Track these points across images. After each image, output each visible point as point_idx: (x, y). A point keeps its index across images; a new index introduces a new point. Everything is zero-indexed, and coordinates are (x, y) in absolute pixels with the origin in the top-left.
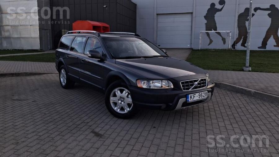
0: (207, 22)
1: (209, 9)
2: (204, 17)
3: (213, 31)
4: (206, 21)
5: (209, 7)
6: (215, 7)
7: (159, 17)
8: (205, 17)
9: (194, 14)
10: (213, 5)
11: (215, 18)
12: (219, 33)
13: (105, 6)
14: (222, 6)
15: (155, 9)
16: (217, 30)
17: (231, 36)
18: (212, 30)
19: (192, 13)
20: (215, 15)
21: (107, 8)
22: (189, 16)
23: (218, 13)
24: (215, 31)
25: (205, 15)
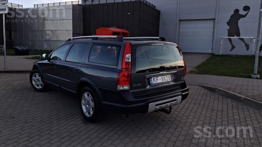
0: (230, 28)
1: (232, 15)
2: (226, 24)
3: (236, 37)
4: (228, 27)
5: (233, 13)
6: (239, 13)
7: (182, 22)
8: (228, 23)
9: (216, 20)
10: (237, 11)
11: (239, 24)
12: (242, 40)
13: (129, 14)
14: (247, 12)
15: (178, 15)
16: (240, 36)
17: (254, 42)
18: (234, 36)
19: (214, 19)
20: (239, 21)
21: (131, 15)
22: (212, 22)
23: (241, 19)
24: (237, 36)
25: (228, 21)
